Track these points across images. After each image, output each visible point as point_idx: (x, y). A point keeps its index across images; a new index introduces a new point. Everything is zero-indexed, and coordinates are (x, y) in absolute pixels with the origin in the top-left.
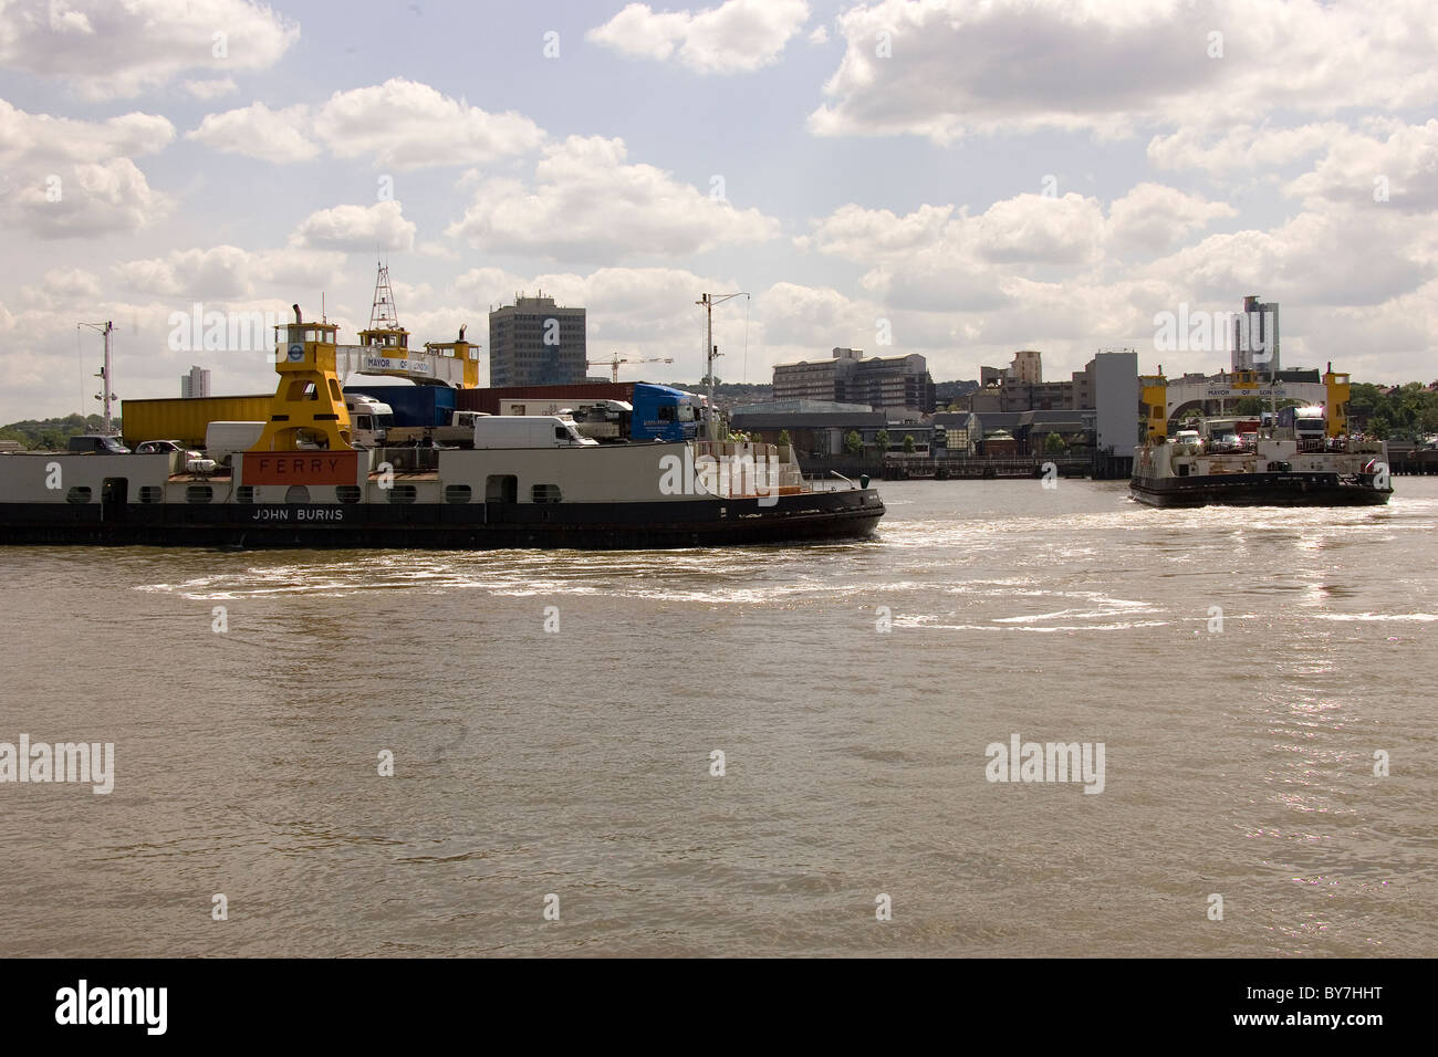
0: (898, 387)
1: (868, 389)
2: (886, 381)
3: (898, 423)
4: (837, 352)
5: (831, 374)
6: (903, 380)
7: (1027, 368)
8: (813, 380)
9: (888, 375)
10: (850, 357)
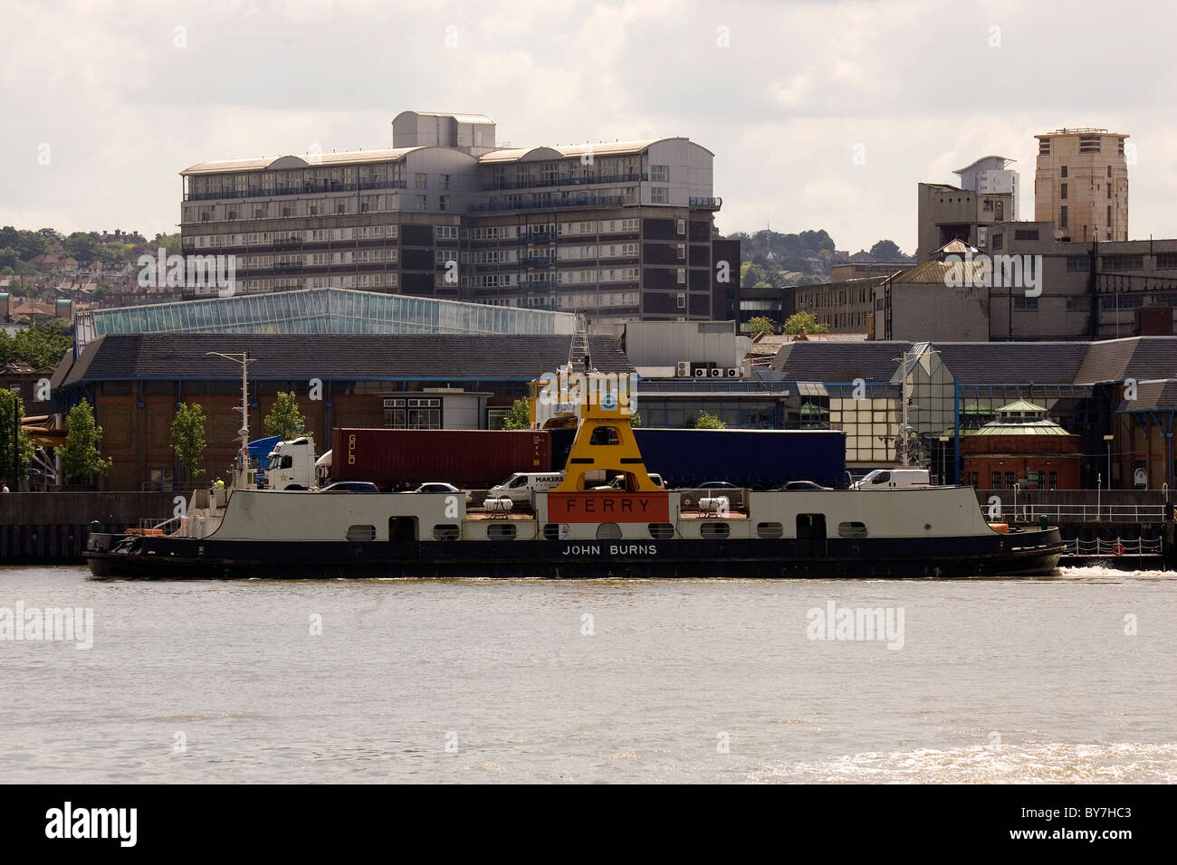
0: (619, 250)
1: (512, 256)
2: (577, 229)
3: (668, 372)
4: (406, 126)
5: (388, 202)
6: (634, 226)
7: (1079, 191)
8: (320, 222)
9: (584, 209)
10: (453, 143)
